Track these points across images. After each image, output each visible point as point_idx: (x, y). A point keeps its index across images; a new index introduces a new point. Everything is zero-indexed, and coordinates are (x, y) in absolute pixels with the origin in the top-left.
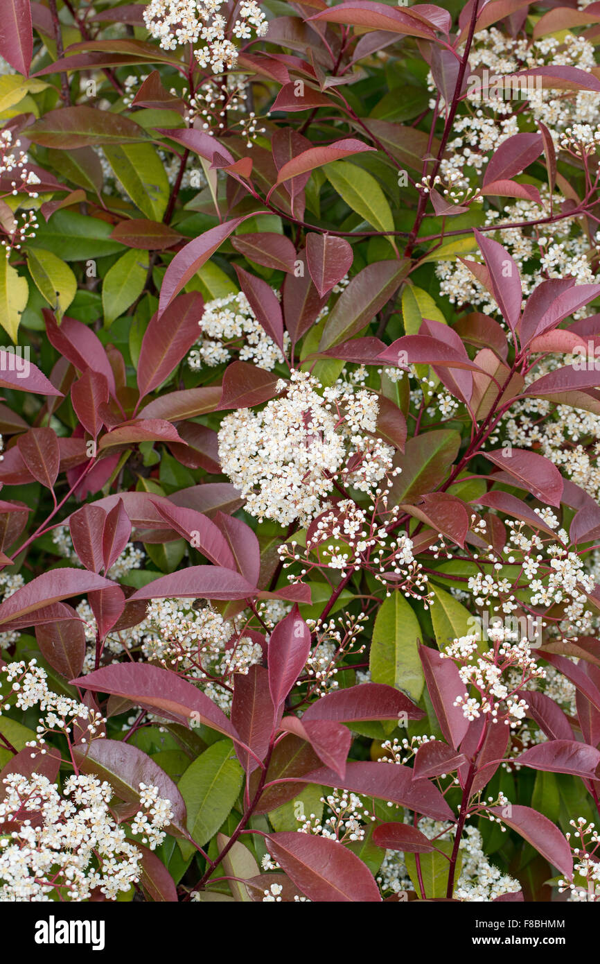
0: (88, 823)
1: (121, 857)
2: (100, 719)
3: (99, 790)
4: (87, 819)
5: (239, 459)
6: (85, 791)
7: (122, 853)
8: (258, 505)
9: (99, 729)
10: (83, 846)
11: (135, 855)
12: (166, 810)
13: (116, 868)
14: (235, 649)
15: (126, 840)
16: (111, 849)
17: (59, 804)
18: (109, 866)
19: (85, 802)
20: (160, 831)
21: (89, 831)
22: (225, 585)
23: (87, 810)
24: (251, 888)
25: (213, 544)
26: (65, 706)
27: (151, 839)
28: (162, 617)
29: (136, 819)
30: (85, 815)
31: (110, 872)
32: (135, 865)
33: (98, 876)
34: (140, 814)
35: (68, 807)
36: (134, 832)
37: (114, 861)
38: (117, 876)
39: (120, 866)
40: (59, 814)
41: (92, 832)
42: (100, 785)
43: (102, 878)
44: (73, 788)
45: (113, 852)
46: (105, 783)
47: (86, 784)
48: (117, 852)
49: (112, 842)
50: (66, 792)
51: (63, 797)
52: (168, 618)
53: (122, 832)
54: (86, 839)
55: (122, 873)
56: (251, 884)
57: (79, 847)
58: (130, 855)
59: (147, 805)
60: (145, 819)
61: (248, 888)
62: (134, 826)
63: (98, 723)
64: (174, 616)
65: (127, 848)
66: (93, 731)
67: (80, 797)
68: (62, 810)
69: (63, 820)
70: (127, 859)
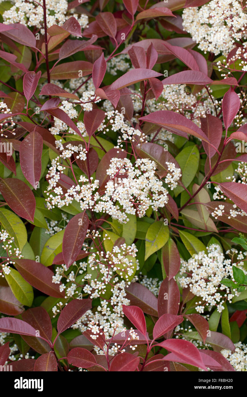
0: (148, 178)
1: (160, 193)
2: (144, 136)
3: (151, 165)
4: (147, 177)
5: (196, 26)
6: (146, 165)
7: (161, 191)
8: (204, 46)
9: (145, 140)
10: (146, 188)
11: (166, 192)
12: (179, 173)
13: (159, 198)
14: (197, 108)
15: (163, 186)
16: (157, 189)
17: (134, 171)
18: (155, 197)
19: (145, 170)
20: (176, 182)
21: (148, 182)
22: (199, 79)
23: (147, 173)
24: (208, 207)
25: (190, 61)
26: (131, 130)
27: (172, 185)
28: (166, 94)
29: (167, 177)
30: (146, 175)
31: (156, 199)
32: (166, 196)
33: (151, 201)
34: (169, 174)
35: (138, 172)
36: (166, 182)
37: (157, 195)
38: (159, 201)
39: (160, 197)
40: (135, 175)
41: (149, 182)
42: (151, 163)
43: (152, 202)
44: (139, 164)
45: (158, 191)
46: (153, 162)
47: (146, 162)
48: (159, 191)
49: (157, 186)
50: (137, 166)
51: (136, 168)
52: (169, 94)
53: (161, 182)
54: (147, 185)
55: (161, 199)
56: (207, 205)
57: (144, 188)
58: (164, 192)
59: (171, 171)
60: (171, 176)
61: (206, 207)
62: (166, 180)
63: (144, 138)
64: (171, 94)
65: (163, 189)
66: (143, 141)
67: (143, 168)
68: (135, 173)
69: (136, 177)
70: (163, 194)
